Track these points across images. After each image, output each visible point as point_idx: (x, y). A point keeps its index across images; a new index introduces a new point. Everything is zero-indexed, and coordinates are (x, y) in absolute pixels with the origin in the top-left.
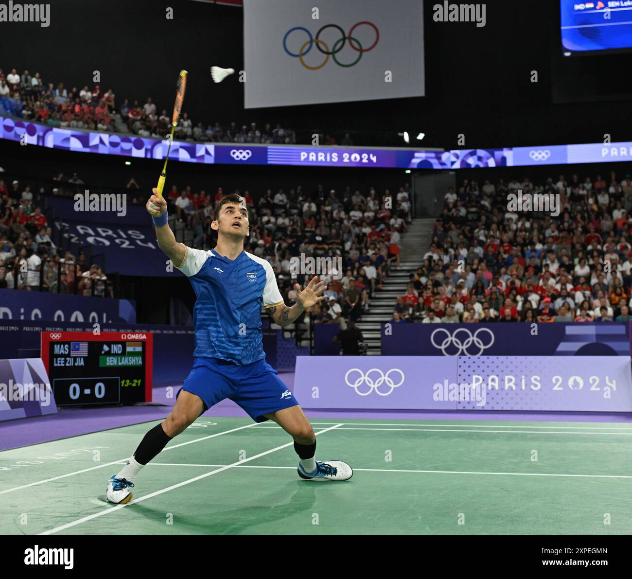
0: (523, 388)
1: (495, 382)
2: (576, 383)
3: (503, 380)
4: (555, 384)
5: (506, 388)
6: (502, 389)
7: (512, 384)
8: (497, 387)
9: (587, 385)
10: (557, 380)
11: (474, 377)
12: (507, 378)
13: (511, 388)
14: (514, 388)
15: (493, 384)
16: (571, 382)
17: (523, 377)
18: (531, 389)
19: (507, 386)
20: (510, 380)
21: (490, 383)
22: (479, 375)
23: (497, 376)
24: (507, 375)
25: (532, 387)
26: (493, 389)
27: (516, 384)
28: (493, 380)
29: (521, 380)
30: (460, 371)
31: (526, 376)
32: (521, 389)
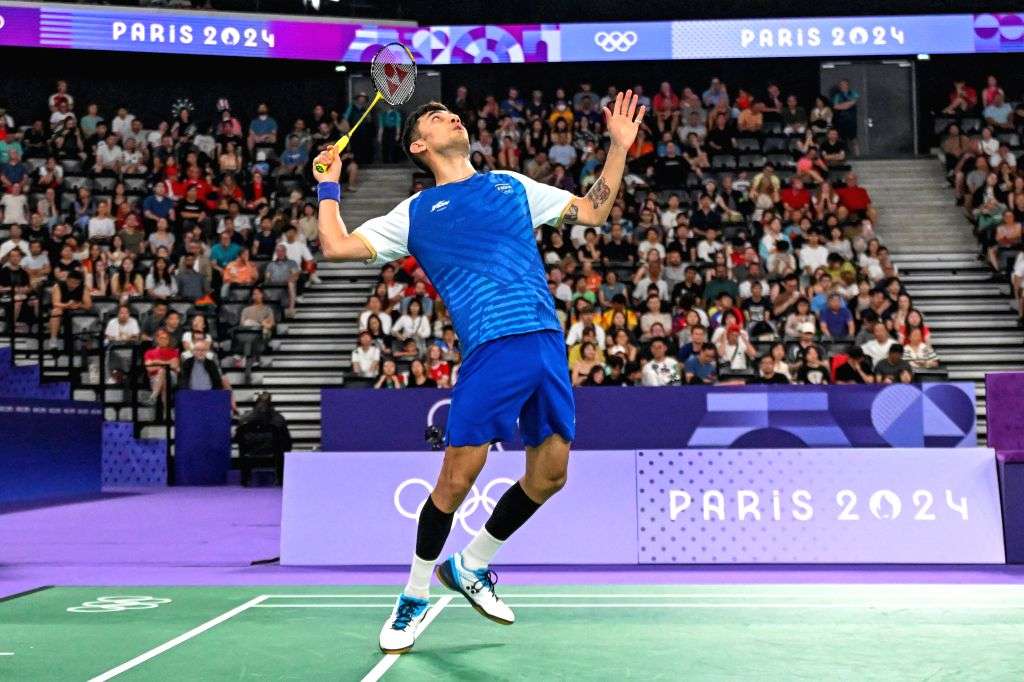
0: (777, 515)
1: (717, 505)
2: (886, 506)
3: (733, 500)
4: (843, 509)
5: (742, 516)
6: (733, 520)
7: (753, 508)
8: (721, 516)
9: (909, 508)
10: (847, 499)
11: (674, 494)
12: (741, 495)
13: (751, 517)
14: (758, 516)
15: (713, 507)
16: (875, 503)
17: (776, 493)
18: (794, 519)
19: (743, 511)
20: (748, 500)
21: (708, 507)
22: (682, 490)
23: (722, 491)
24: (742, 489)
25: (796, 514)
26: (713, 519)
27: (762, 510)
28: (713, 500)
29: (772, 501)
30: (643, 482)
31: (781, 491)
32: (773, 519)
